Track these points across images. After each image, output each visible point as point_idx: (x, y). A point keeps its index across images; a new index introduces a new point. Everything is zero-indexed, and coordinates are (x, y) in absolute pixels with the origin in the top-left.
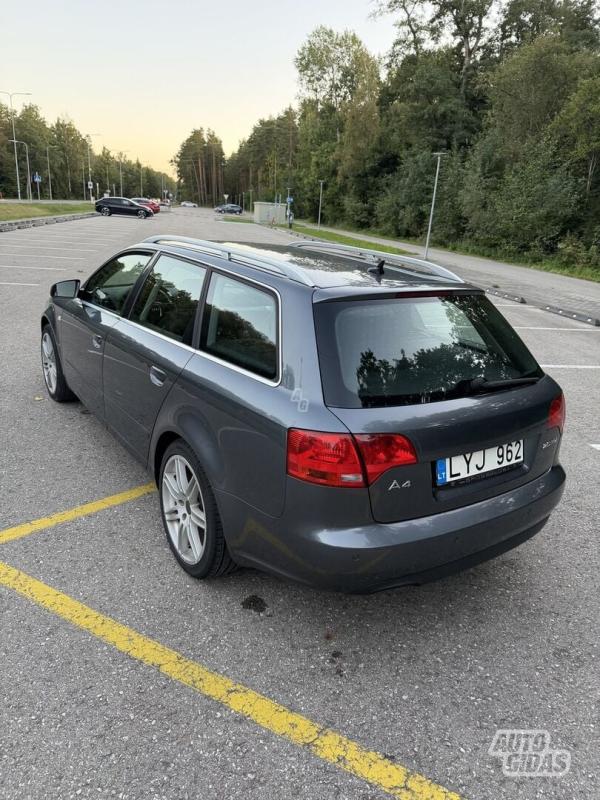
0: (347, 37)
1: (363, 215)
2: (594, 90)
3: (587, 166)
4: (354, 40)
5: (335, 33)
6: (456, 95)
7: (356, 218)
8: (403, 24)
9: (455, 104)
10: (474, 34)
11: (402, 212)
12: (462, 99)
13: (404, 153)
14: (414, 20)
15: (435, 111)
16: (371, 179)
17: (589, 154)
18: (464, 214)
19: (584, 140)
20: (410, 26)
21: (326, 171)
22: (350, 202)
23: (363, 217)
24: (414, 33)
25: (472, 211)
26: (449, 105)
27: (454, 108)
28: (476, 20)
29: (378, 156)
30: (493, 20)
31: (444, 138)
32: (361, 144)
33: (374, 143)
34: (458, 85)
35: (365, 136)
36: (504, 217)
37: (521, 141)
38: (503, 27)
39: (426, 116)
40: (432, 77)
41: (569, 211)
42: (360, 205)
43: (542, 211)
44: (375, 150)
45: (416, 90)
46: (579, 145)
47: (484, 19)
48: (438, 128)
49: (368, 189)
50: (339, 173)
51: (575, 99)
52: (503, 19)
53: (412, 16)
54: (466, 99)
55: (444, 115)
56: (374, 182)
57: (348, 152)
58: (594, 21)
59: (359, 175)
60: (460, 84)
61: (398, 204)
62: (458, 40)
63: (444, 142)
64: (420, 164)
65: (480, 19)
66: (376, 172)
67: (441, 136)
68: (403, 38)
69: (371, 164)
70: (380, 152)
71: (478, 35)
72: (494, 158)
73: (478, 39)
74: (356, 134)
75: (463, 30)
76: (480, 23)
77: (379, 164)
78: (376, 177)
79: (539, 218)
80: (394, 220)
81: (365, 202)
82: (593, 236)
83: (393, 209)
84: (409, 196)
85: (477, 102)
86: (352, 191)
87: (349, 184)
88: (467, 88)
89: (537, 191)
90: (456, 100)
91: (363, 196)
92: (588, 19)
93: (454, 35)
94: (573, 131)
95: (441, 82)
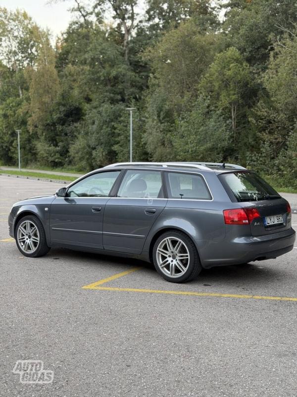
0: (18, 13)
1: (56, 156)
2: (226, 61)
3: (230, 111)
4: (25, 16)
5: (9, 11)
6: (123, 62)
7: (51, 159)
8: (73, 10)
9: (123, 69)
10: (129, 18)
11: (94, 153)
12: (127, 65)
13: (86, 106)
14: (83, 8)
15: (109, 74)
16: (59, 127)
17: (230, 103)
18: (149, 150)
19: (225, 94)
20: (81, 12)
21: (15, 122)
22: (42, 147)
23: (57, 158)
24: (84, 16)
25: (156, 148)
26: (119, 70)
27: (124, 72)
28: (129, 7)
29: (62, 109)
30: (141, 8)
31: (118, 94)
32: (46, 99)
33: (58, 99)
34: (123, 55)
35: (48, 92)
36: (182, 151)
37: (181, 96)
38: (148, 12)
39: (102, 78)
40: (103, 49)
41: (225, 144)
42: (52, 148)
43: (209, 145)
44: (59, 104)
45: (92, 59)
46: (222, 97)
47: (134, 8)
48: (112, 86)
49: (58, 135)
50: (29, 123)
51: (214, 67)
52: (148, 7)
53: (81, 5)
54: (131, 64)
55: (116, 78)
56: (62, 130)
57: (35, 106)
58: (211, 8)
59: (48, 124)
60: (124, 53)
61: (89, 146)
62: (118, 21)
63: (119, 97)
64: (103, 114)
65: (132, 7)
66: (63, 121)
67: (115, 93)
68: (75, 20)
69: (58, 115)
70: (64, 105)
71: (132, 18)
72: (164, 109)
73: (133, 21)
74: (41, 91)
75: (121, 15)
76: (132, 10)
77: (65, 115)
78: (63, 125)
79: (207, 150)
80: (88, 159)
81: (56, 145)
82: (246, 160)
83: (85, 150)
84: (98, 140)
85: (139, 67)
86: (43, 138)
87: (39, 132)
88: (130, 57)
89: (202, 131)
90: (124, 66)
91: (53, 141)
92: (207, 7)
93: (114, 18)
94: (216, 88)
95: (112, 52)
